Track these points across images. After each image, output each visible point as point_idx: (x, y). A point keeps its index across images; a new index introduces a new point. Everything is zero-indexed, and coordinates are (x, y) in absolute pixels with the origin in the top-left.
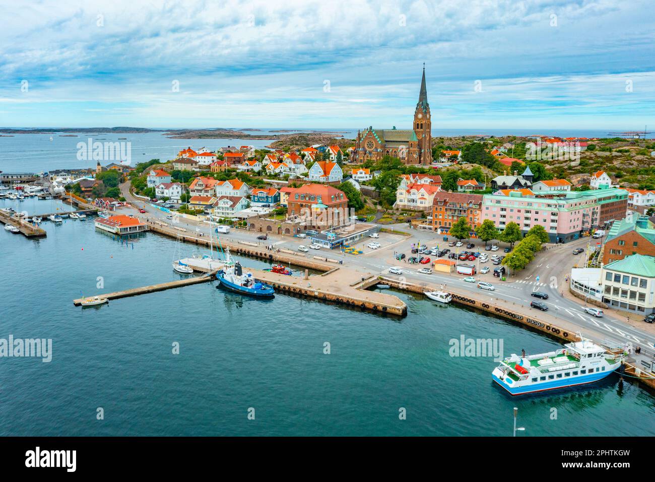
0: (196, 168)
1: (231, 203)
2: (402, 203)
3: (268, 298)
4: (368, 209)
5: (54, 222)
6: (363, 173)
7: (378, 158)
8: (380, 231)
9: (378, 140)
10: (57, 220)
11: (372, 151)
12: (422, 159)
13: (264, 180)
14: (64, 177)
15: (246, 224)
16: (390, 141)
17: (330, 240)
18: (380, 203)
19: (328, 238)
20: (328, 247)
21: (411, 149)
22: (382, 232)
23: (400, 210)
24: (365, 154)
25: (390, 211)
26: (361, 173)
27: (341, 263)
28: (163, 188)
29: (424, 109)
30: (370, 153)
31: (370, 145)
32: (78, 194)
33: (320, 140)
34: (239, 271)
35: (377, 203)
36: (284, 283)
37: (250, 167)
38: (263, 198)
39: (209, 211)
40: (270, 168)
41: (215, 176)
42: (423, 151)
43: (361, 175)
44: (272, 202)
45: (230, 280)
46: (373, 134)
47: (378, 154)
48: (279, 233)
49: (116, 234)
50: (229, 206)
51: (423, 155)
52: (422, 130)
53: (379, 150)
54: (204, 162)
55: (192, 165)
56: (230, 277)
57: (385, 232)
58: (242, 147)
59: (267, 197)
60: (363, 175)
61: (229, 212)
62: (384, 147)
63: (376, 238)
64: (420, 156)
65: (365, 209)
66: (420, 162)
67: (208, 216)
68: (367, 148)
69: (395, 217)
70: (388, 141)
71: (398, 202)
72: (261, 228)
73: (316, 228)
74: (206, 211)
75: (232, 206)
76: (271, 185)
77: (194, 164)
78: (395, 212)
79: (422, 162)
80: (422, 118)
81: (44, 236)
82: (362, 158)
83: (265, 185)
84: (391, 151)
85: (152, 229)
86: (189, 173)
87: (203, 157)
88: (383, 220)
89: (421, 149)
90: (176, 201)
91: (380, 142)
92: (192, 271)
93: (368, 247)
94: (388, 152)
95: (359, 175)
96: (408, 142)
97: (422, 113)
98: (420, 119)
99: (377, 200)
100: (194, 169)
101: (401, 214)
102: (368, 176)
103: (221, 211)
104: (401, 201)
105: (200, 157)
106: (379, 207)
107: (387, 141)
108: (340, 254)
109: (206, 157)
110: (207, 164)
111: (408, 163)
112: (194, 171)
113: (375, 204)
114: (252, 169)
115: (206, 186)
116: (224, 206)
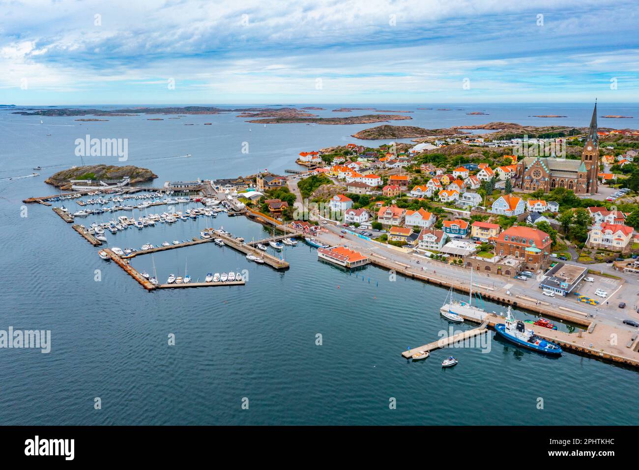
0: (370, 192)
1: (435, 238)
2: (597, 242)
3: (556, 356)
4: (560, 245)
5: (276, 248)
6: (541, 205)
7: (546, 187)
8: (589, 272)
9: (546, 169)
10: (279, 248)
11: (540, 180)
12: (590, 188)
13: (443, 208)
14: (229, 188)
15: (461, 262)
16: (556, 170)
17: (564, 289)
18: (567, 238)
19: (562, 287)
20: (561, 294)
21: (580, 179)
22: (590, 273)
23: (596, 248)
24: (532, 182)
25: (585, 249)
26: (539, 205)
27: (592, 316)
28: (353, 214)
29: (594, 142)
30: (537, 181)
31: (537, 174)
32: (266, 213)
33: (405, 130)
34: (521, 328)
35: (563, 237)
36: (565, 342)
37: (423, 194)
38: (457, 230)
39: (412, 243)
40: (444, 195)
41: (394, 202)
42: (591, 181)
43: (538, 207)
44: (463, 234)
45: (513, 335)
46: (541, 164)
47: (546, 183)
48: (498, 273)
49: (346, 267)
50: (434, 241)
51: (591, 185)
52: (591, 161)
53: (546, 179)
54: (371, 183)
55: (366, 188)
56: (512, 332)
57: (594, 274)
58: (349, 145)
59: (460, 230)
60: (541, 207)
61: (434, 245)
62: (550, 176)
63: (591, 282)
64: (588, 186)
65: (557, 245)
66: (588, 191)
67: (414, 249)
68: (533, 177)
69: (593, 255)
70: (554, 170)
71: (592, 241)
72: (478, 267)
73: (530, 268)
74: (409, 243)
75: (437, 241)
76: (452, 214)
77: (367, 188)
78: (590, 250)
79: (590, 191)
80: (592, 151)
81: (287, 268)
82: (529, 186)
83: (447, 214)
84: (558, 179)
85: (373, 262)
86: (367, 198)
87: (370, 179)
88: (584, 259)
89: (589, 179)
90: (366, 227)
91: (548, 172)
92: (463, 320)
93: (596, 294)
94: (554, 180)
95: (536, 207)
96: (577, 172)
97: (592, 146)
98: (589, 151)
99: (562, 234)
100: (368, 193)
101: (597, 253)
102: (544, 207)
103: (426, 244)
104: (595, 240)
105: (367, 179)
106: (568, 243)
107: (552, 170)
108: (578, 303)
109: (373, 180)
110: (373, 185)
111: (576, 193)
112: (370, 195)
113: (562, 238)
114: (426, 195)
115: (394, 215)
116: (429, 240)
